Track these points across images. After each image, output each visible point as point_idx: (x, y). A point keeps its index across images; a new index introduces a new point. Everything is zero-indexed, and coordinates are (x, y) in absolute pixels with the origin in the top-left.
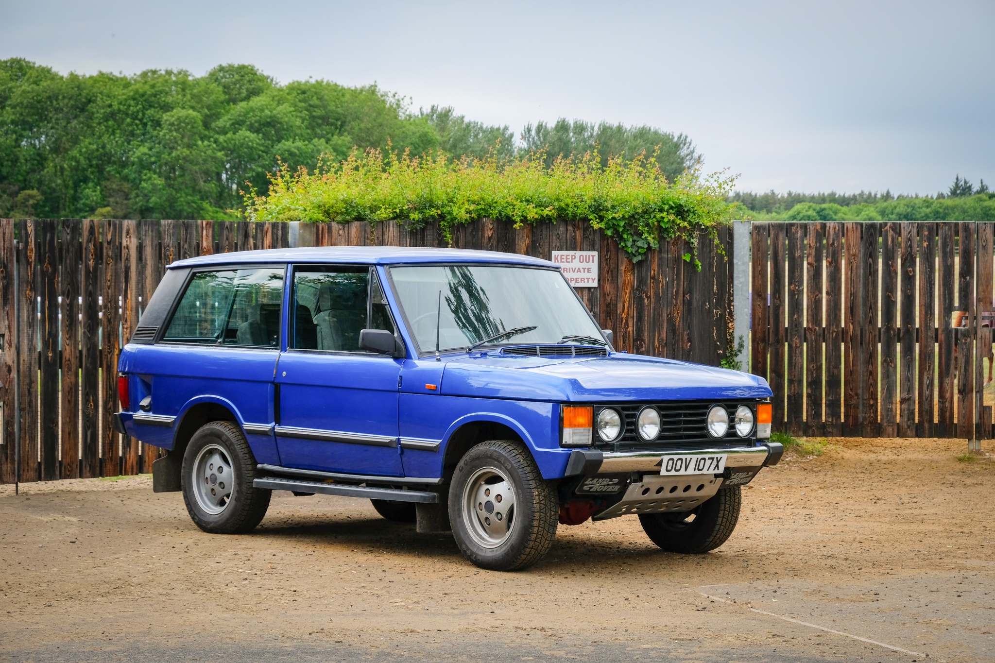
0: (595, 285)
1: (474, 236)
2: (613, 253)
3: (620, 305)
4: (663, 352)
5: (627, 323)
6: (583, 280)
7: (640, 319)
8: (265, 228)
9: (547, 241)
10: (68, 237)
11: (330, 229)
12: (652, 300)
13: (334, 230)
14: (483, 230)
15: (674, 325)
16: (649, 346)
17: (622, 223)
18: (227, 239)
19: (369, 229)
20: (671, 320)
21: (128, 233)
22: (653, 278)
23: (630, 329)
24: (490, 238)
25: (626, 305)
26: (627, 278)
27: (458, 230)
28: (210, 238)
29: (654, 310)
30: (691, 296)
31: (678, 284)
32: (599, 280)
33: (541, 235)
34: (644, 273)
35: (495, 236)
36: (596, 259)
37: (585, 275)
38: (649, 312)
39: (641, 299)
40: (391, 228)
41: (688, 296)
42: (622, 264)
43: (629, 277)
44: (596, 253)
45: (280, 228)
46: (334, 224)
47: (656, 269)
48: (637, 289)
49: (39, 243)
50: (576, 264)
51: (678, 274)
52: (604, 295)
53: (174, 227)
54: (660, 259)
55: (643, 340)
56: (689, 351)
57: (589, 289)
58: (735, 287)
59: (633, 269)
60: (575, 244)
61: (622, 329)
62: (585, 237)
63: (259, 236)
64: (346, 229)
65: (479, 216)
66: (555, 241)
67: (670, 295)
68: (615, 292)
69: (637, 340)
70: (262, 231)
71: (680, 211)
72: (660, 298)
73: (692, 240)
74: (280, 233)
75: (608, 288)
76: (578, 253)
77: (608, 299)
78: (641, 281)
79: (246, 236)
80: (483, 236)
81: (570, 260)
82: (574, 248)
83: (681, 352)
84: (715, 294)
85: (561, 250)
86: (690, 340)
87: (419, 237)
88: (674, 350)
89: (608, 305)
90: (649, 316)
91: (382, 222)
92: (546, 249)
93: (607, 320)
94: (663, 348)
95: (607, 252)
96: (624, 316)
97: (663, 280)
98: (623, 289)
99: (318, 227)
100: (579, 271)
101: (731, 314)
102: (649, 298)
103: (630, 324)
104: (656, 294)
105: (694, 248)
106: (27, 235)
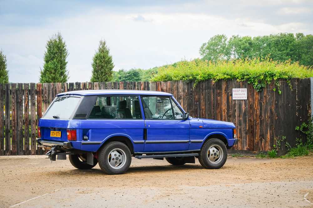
0: (246, 99)
1: (208, 85)
2: (252, 89)
3: (254, 105)
4: (269, 120)
5: (257, 111)
6: (242, 97)
7: (261, 109)
8: (141, 83)
9: (231, 85)
10: (77, 87)
11: (161, 83)
12: (265, 103)
13: (162, 84)
14: (211, 83)
15: (272, 111)
16: (264, 118)
17: (253, 79)
18: (128, 87)
19: (173, 83)
20: (271, 110)
21: (96, 86)
22: (265, 96)
23: (258, 113)
24: (213, 85)
25: (256, 105)
26: (257, 97)
27: (203, 83)
28: (123, 87)
29: (266, 106)
30: (278, 102)
31: (273, 98)
32: (248, 97)
33: (229, 83)
34: (262, 95)
35: (215, 84)
36: (246, 91)
37: (243, 96)
38: (264, 107)
39: (261, 103)
40: (180, 83)
41: (276, 102)
42: (255, 92)
43: (257, 96)
44: (246, 89)
45: (146, 83)
46: (162, 82)
47: (266, 93)
48: (260, 100)
49: (68, 89)
50: (240, 92)
51: (273, 95)
52: (249, 102)
53: (110, 84)
54: (267, 90)
55: (262, 116)
56: (277, 120)
57: (245, 100)
58: (311, 99)
59: (259, 94)
60: (240, 86)
61: (255, 113)
62: (243, 84)
63: (139, 86)
64: (166, 83)
65: (209, 78)
66: (234, 86)
67: (270, 102)
68: (253, 101)
69: (260, 116)
70: (140, 84)
71: (272, 75)
72: (267, 103)
73: (277, 84)
74: (146, 85)
75: (251, 100)
76: (241, 89)
77: (251, 103)
78: (261, 98)
79: (135, 86)
80: (211, 84)
81: (238, 91)
82: (239, 87)
83: (274, 120)
84: (297, 101)
85: (236, 88)
86: (277, 116)
87: (190, 85)
88: (272, 119)
89: (251, 105)
90: (264, 108)
91: (178, 81)
92: (231, 88)
93: (250, 110)
94: (269, 119)
95: (250, 88)
96: (256, 108)
97: (268, 97)
98: (255, 100)
99: (157, 83)
100: (241, 94)
101: (310, 107)
102: (264, 103)
103: (258, 111)
104: (266, 101)
105: (278, 87)
106: (65, 87)
